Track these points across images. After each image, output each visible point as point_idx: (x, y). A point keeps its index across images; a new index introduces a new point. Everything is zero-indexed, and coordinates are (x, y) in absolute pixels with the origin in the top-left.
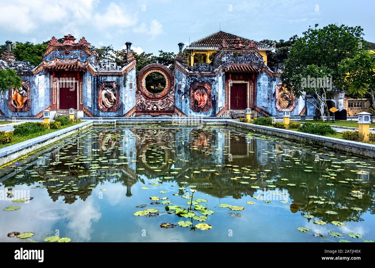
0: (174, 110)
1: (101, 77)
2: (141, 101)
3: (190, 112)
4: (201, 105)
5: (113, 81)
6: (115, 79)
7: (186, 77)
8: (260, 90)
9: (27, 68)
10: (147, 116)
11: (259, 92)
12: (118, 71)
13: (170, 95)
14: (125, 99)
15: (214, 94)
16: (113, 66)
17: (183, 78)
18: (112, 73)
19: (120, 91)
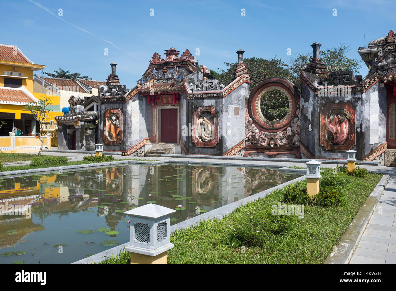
0: (300, 146)
1: (196, 100)
2: (252, 133)
3: (320, 151)
4: (338, 139)
5: (210, 105)
6: (212, 102)
7: (313, 96)
9: (121, 93)
10: (261, 157)
12: (219, 91)
13: (294, 123)
14: (227, 130)
15: (361, 122)
16: (212, 84)
17: (311, 97)
18: (210, 94)
19: (220, 118)
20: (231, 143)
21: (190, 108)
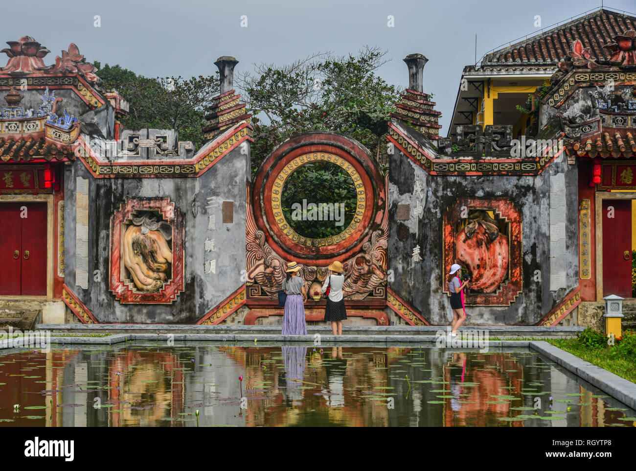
0: (386, 299)
1: (120, 181)
2: (267, 267)
4: (483, 280)
5: (161, 195)
6: (168, 186)
7: (425, 179)
12: (181, 159)
13: (371, 244)
14: (205, 260)
15: (533, 241)
16: (165, 142)
17: (418, 183)
18: (159, 166)
19: (187, 229)
20: (214, 293)
21: (102, 202)
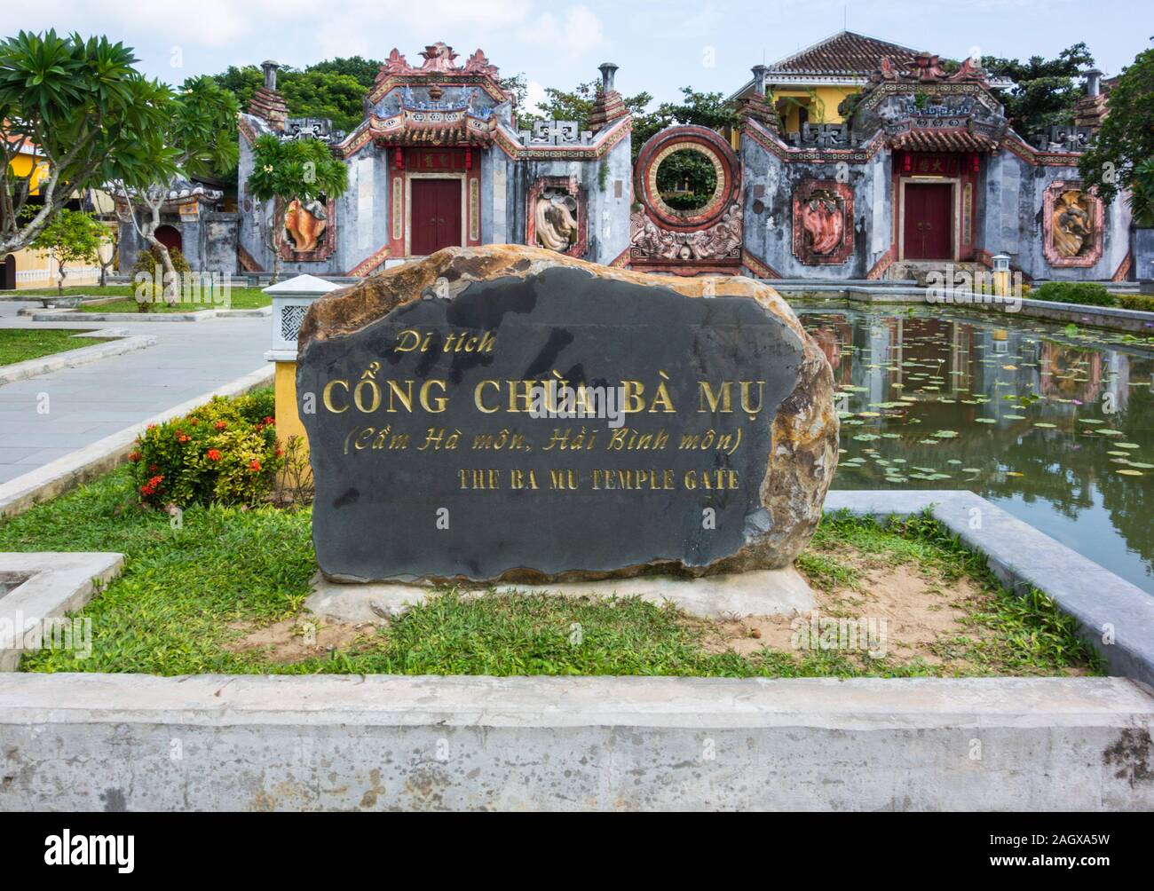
0: (741, 258)
1: (534, 163)
2: (646, 233)
3: (792, 266)
4: (823, 244)
5: (568, 174)
6: (575, 168)
7: (779, 165)
8: (995, 203)
9: (328, 137)
11: (991, 210)
12: (583, 146)
13: (729, 215)
14: (603, 227)
15: (861, 214)
16: (570, 131)
17: (772, 168)
18: (566, 151)
19: (589, 203)
20: (609, 252)
21: (519, 180)
